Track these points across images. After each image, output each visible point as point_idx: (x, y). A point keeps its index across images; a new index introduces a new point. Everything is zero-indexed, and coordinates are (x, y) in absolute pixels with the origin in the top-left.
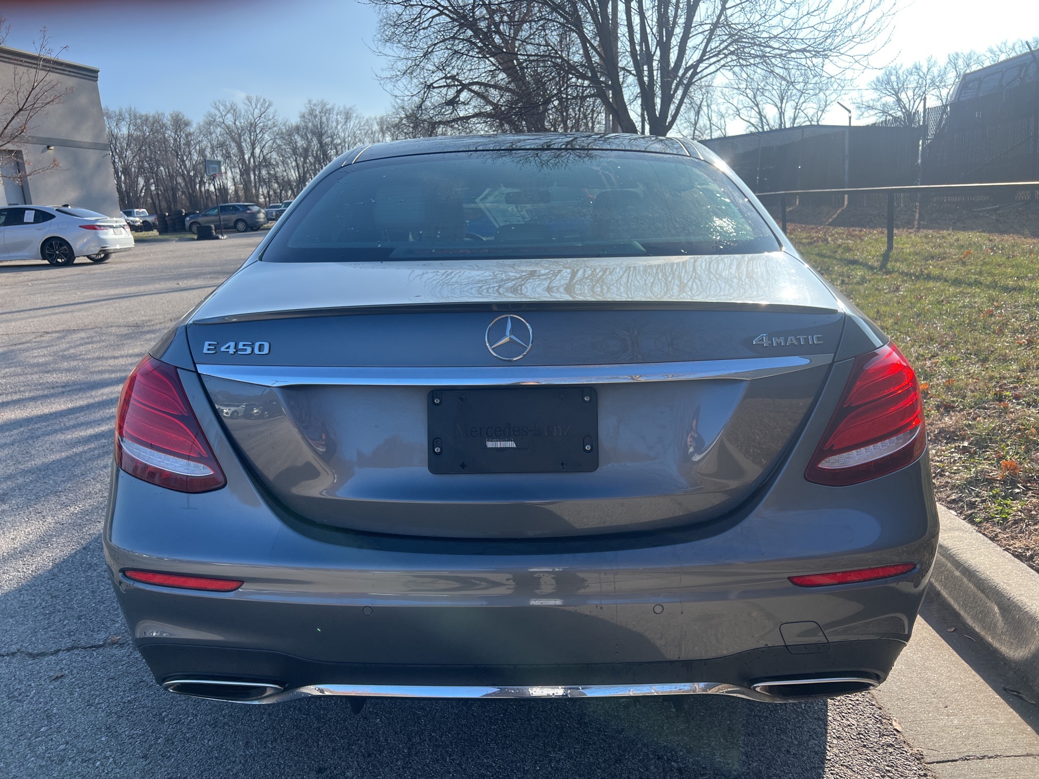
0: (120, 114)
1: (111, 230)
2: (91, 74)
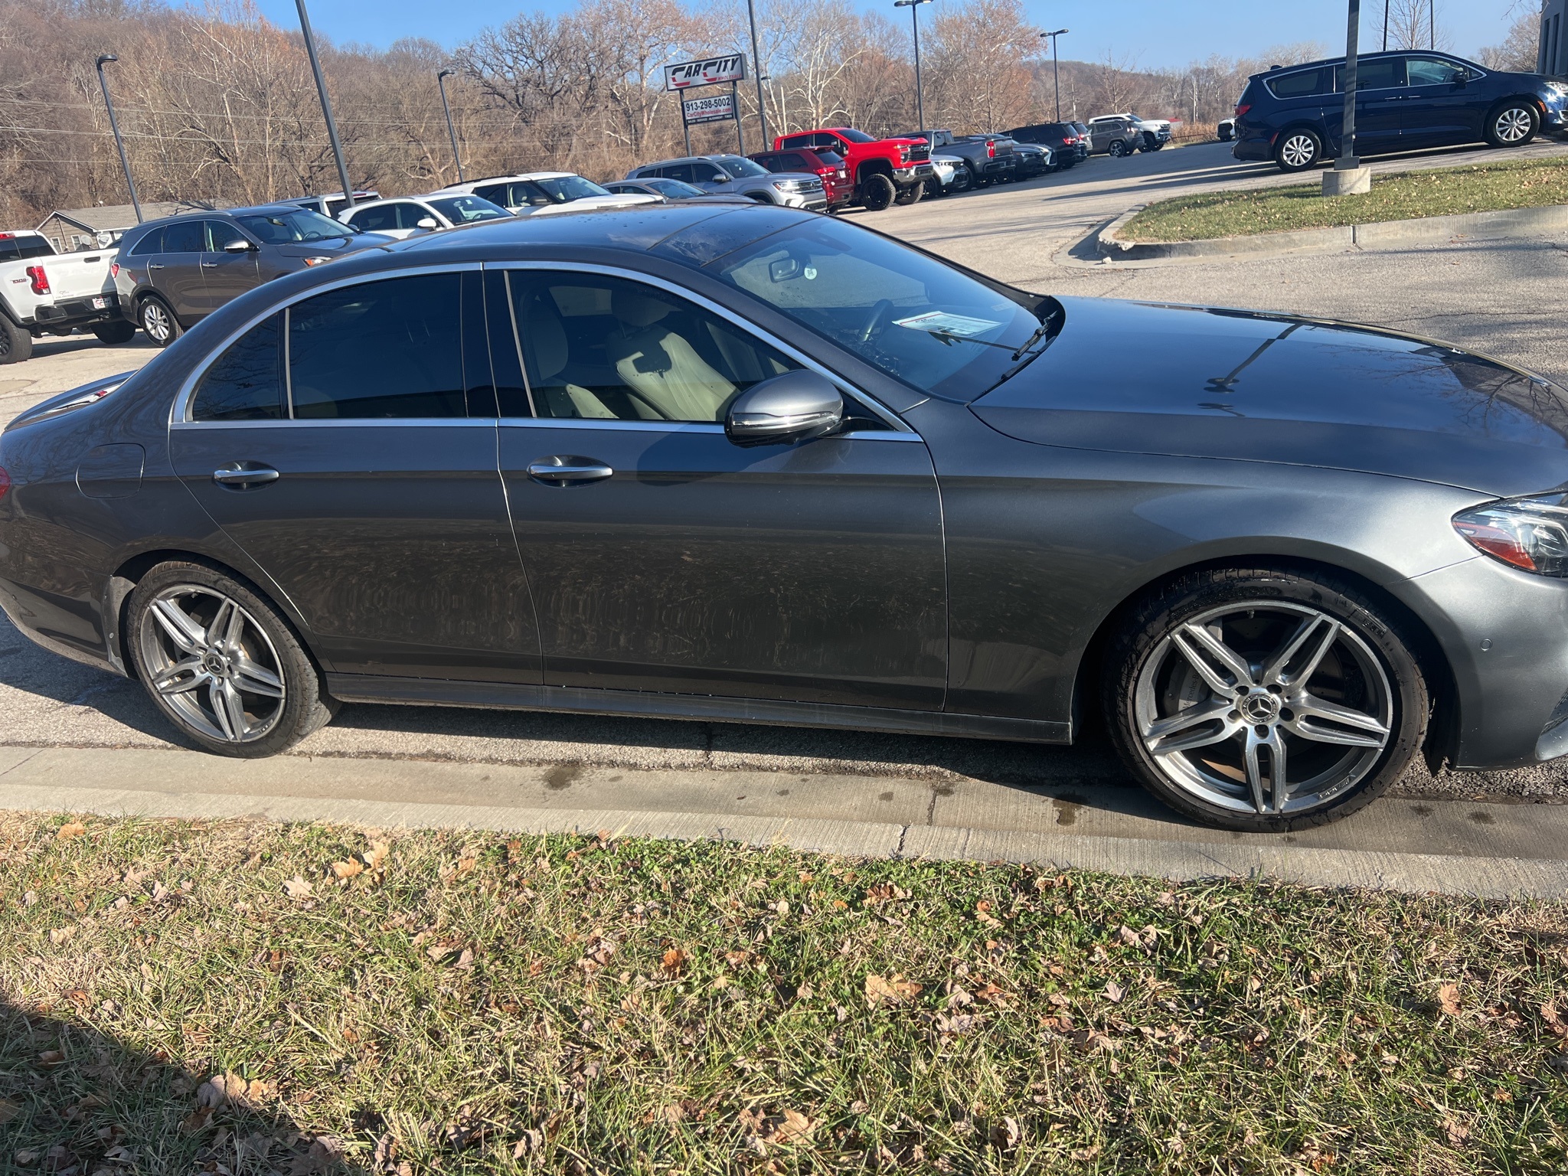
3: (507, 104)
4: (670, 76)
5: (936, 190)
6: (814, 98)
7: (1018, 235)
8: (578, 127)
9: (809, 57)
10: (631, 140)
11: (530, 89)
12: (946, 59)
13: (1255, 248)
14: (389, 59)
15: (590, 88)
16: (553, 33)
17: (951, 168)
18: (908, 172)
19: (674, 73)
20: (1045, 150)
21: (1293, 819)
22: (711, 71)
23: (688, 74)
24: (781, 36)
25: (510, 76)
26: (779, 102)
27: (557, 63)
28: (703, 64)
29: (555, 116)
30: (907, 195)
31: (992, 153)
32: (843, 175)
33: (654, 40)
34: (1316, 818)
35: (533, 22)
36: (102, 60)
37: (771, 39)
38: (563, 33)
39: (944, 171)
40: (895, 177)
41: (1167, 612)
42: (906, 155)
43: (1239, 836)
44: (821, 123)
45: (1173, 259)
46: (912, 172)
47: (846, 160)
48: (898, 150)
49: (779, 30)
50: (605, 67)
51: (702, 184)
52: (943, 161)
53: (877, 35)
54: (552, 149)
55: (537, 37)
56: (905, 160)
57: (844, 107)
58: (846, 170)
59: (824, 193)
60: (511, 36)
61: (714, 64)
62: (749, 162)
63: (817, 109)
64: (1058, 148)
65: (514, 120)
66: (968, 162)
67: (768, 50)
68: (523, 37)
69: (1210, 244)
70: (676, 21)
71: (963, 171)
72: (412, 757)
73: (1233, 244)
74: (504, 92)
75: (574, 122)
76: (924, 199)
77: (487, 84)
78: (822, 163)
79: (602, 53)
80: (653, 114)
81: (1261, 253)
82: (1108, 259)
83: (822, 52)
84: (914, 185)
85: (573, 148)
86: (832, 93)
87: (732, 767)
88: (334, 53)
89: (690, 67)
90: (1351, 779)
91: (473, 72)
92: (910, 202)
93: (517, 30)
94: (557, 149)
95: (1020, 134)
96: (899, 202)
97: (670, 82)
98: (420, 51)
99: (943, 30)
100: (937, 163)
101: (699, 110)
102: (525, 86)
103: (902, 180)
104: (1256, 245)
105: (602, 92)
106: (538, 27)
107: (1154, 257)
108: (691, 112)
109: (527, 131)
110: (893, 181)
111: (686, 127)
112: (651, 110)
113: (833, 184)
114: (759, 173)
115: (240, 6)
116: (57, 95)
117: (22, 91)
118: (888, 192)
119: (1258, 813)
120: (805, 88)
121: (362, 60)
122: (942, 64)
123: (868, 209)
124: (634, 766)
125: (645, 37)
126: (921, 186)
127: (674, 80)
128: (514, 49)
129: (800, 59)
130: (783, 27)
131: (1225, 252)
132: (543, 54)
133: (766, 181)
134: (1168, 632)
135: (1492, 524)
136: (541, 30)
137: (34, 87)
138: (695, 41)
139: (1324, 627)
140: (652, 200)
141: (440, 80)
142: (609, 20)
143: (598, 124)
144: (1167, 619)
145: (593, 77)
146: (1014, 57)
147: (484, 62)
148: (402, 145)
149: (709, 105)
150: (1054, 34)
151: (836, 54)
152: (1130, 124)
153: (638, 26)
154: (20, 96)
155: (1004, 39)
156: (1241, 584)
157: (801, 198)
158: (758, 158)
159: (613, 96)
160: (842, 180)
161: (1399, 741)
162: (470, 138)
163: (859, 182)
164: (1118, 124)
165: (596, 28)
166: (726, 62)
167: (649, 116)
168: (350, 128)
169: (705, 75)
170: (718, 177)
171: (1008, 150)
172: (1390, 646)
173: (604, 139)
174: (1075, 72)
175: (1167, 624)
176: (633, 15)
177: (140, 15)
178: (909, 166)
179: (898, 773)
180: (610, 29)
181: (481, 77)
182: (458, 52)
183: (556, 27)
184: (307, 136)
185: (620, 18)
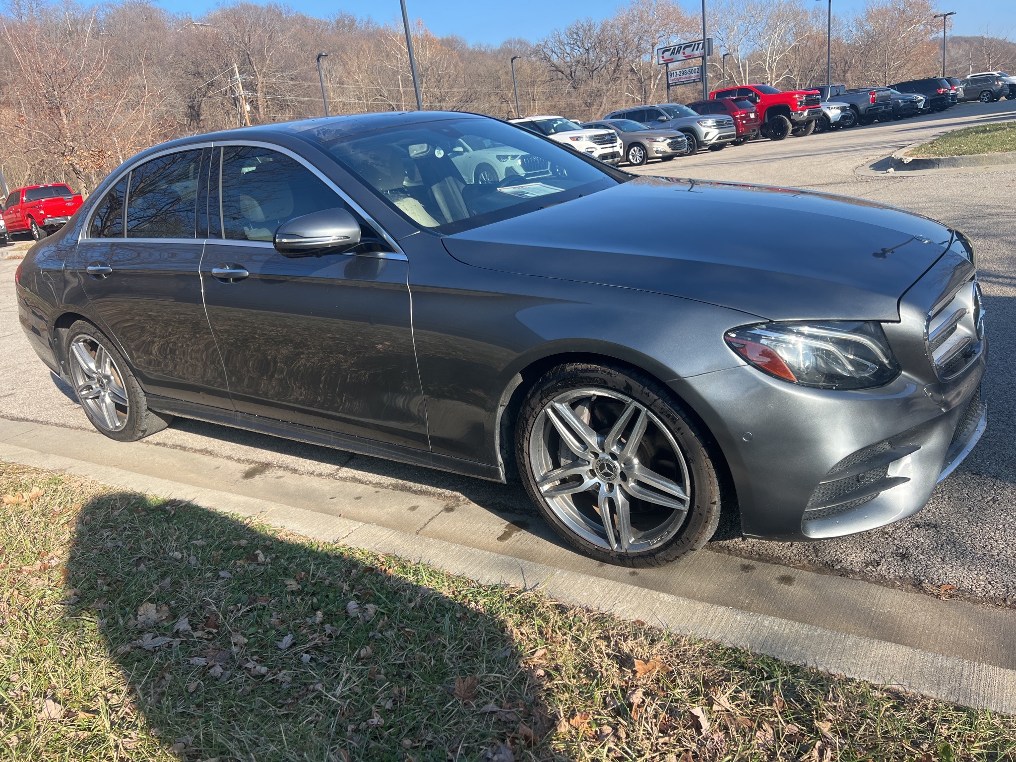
3: (564, 77)
4: (661, 55)
5: (825, 125)
6: (770, 67)
7: (845, 154)
8: (607, 91)
9: (770, 39)
10: (641, 98)
11: (580, 67)
12: (872, 37)
13: (1006, 162)
14: (499, 52)
15: (617, 65)
16: (597, 31)
17: (839, 111)
18: (801, 114)
19: (663, 53)
20: (921, 98)
21: (633, 558)
22: (688, 51)
23: (673, 53)
24: (750, 26)
25: (568, 59)
26: (745, 71)
27: (598, 50)
28: (683, 46)
29: (594, 84)
30: (800, 129)
31: (873, 100)
32: (752, 116)
33: (662, 33)
34: (648, 560)
35: (585, 25)
36: (319, 56)
37: (743, 29)
38: (603, 31)
39: (834, 113)
40: (792, 117)
41: (540, 391)
42: (801, 102)
43: (602, 565)
44: (774, 84)
45: (940, 169)
46: (806, 113)
47: (757, 106)
48: (796, 99)
49: (749, 22)
50: (628, 51)
51: (651, 123)
52: (833, 106)
53: (821, 22)
54: (589, 105)
55: (587, 34)
56: (800, 105)
57: (791, 72)
58: (755, 112)
59: (734, 128)
60: (571, 34)
61: (690, 46)
62: (685, 108)
63: (771, 74)
64: (932, 96)
65: (568, 87)
66: (853, 106)
67: (740, 36)
68: (578, 35)
69: (970, 158)
70: (678, 19)
71: (849, 113)
72: (196, 451)
73: (989, 158)
74: (563, 70)
75: (605, 87)
76: (815, 132)
77: (553, 65)
78: (737, 108)
79: (626, 42)
80: (657, 81)
81: (1010, 165)
82: (891, 170)
83: (778, 36)
84: (808, 122)
85: (603, 105)
86: (784, 63)
87: (346, 478)
88: (468, 49)
89: (674, 49)
90: (669, 533)
91: (545, 58)
92: (804, 134)
93: (575, 30)
94: (593, 105)
95: (903, 87)
96: (796, 134)
97: (661, 59)
98: (518, 47)
99: (871, 17)
100: (829, 108)
101: (678, 77)
102: (577, 65)
103: (797, 120)
104: (1007, 159)
105: (625, 67)
106: (588, 28)
107: (926, 168)
108: (673, 78)
109: (574, 94)
110: (791, 120)
111: (668, 88)
112: (656, 79)
113: (744, 122)
114: (692, 115)
115: (415, 24)
116: (311, 78)
117: (293, 76)
118: (786, 128)
119: (612, 550)
120: (765, 62)
121: (484, 54)
122: (868, 41)
123: (772, 140)
124: (295, 471)
125: (657, 31)
126: (813, 124)
127: (663, 57)
128: (572, 42)
129: (763, 41)
130: (752, 20)
131: (982, 165)
132: (589, 45)
133: (693, 120)
134: (543, 407)
135: (762, 341)
136: (589, 30)
137: (299, 74)
138: (689, 32)
139: (637, 412)
140: (606, 132)
141: (512, 62)
142: (634, 21)
143: (621, 89)
144: (540, 397)
145: (620, 58)
146: (925, 34)
147: (553, 51)
148: (498, 104)
149: (685, 73)
150: (945, 16)
151: (790, 37)
152: (998, 79)
153: (653, 24)
154: (292, 79)
155: (919, 22)
156: (581, 374)
157: (717, 131)
158: (694, 106)
159: (632, 70)
160: (751, 119)
161: (695, 507)
162: (539, 99)
163: (766, 121)
164: (989, 79)
165: (625, 26)
166: (699, 44)
167: (655, 82)
168: (469, 94)
169: (684, 53)
170: (661, 118)
171: (887, 98)
172: (681, 431)
173: (623, 98)
174: (976, 44)
175: (541, 400)
176: (650, 17)
177: (364, 31)
178: (803, 109)
179: (433, 494)
180: (633, 28)
181: (550, 61)
182: (537, 46)
183: (599, 27)
184: (444, 100)
185: (641, 19)
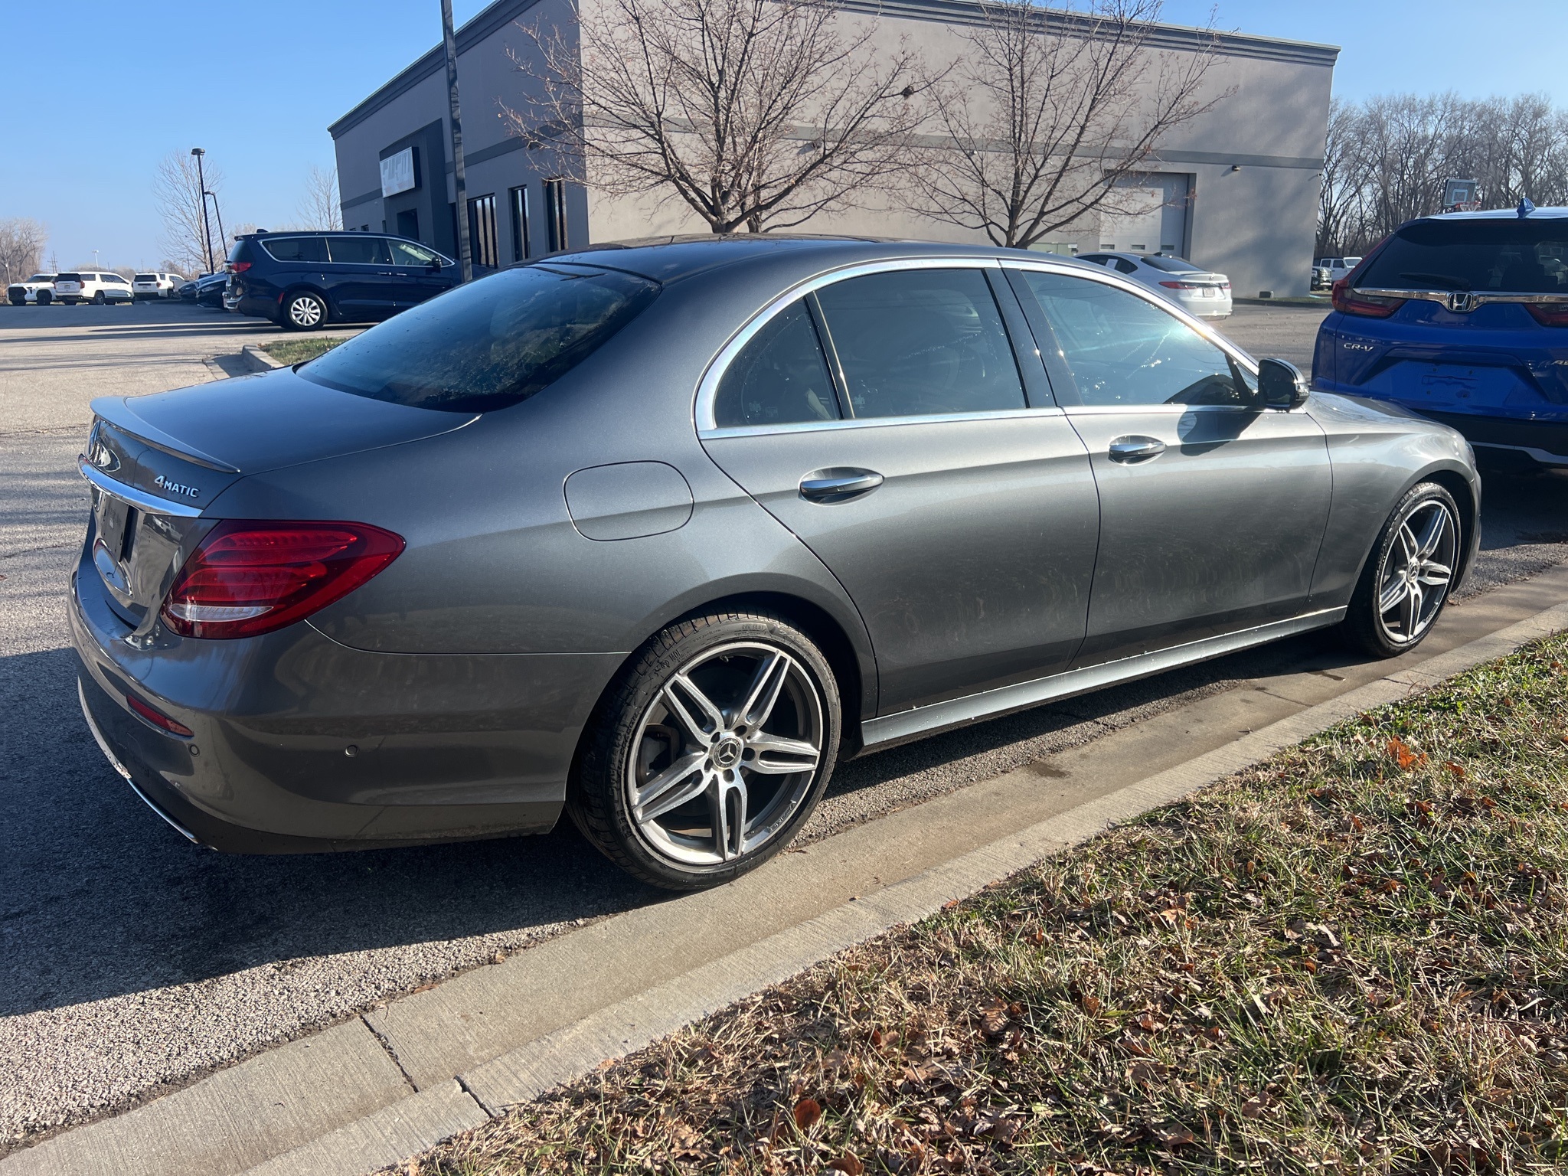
0: (1431, 105)
1: (1199, 291)
2: (1325, 56)
87: (1129, 722)
